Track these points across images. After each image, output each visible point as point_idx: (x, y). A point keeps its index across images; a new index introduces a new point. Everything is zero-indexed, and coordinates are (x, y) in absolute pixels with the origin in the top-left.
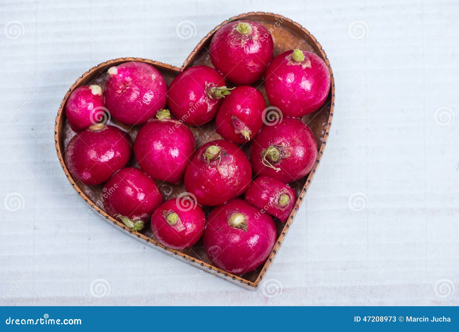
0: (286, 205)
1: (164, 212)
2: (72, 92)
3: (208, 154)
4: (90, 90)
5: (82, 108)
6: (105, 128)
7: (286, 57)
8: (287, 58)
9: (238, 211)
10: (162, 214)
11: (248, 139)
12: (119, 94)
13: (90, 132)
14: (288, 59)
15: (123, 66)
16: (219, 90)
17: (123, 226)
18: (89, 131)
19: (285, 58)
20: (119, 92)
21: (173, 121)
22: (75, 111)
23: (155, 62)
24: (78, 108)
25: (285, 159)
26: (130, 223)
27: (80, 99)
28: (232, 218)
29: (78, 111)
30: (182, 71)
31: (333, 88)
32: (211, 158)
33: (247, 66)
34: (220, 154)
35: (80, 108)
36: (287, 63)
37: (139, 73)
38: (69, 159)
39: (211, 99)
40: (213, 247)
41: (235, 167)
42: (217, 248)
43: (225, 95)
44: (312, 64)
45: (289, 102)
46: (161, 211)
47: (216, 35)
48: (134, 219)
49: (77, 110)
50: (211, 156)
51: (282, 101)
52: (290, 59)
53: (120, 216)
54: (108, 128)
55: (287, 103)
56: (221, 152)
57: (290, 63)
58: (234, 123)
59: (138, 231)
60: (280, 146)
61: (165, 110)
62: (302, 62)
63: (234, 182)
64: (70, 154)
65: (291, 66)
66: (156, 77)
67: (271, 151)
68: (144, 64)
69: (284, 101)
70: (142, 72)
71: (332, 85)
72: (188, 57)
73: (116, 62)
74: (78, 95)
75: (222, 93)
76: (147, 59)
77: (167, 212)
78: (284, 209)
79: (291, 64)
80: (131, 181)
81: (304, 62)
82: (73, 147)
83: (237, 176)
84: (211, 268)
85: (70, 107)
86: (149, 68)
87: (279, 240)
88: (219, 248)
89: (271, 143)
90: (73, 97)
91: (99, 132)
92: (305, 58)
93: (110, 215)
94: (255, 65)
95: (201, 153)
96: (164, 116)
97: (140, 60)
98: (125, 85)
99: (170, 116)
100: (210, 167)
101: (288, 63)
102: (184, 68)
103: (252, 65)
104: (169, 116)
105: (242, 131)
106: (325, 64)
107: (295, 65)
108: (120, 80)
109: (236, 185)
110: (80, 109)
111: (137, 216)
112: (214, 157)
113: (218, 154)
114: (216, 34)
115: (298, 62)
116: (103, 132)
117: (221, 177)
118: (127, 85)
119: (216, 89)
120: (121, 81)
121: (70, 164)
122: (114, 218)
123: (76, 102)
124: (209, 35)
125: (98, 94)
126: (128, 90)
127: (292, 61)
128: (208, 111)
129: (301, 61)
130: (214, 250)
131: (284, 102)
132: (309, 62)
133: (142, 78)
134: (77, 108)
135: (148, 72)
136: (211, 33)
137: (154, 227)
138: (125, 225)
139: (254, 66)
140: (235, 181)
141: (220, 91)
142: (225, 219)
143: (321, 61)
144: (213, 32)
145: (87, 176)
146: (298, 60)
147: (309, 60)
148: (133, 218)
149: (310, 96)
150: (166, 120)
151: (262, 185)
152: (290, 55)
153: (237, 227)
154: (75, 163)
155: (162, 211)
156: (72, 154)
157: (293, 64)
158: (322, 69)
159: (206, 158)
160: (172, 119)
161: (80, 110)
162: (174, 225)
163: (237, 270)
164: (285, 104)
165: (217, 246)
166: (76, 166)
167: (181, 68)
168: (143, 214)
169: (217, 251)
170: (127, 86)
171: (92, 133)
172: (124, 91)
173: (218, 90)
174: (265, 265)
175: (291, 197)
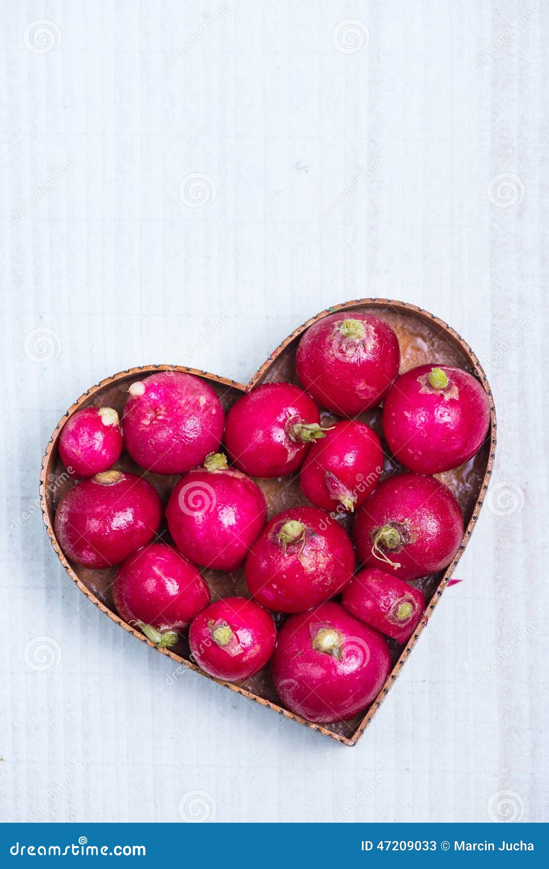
0: (408, 619)
1: (209, 622)
2: (70, 417)
3: (284, 534)
4: (100, 418)
5: (86, 447)
6: (121, 479)
7: (419, 377)
8: (421, 380)
9: (330, 625)
10: (206, 626)
11: (350, 509)
12: (146, 426)
13: (97, 484)
14: (421, 382)
15: (154, 380)
16: (308, 429)
17: (143, 638)
18: (95, 483)
19: (418, 380)
20: (145, 424)
21: (231, 474)
22: (74, 451)
23: (206, 373)
24: (79, 446)
25: (410, 545)
26: (155, 635)
27: (82, 432)
28: (319, 637)
29: (79, 451)
30: (249, 390)
31: (493, 429)
32: (289, 541)
33: (354, 389)
34: (304, 535)
35: (82, 446)
36: (420, 389)
37: (179, 393)
38: (61, 528)
39: (293, 442)
40: (286, 681)
41: (328, 556)
42: (293, 684)
43: (316, 439)
44: (460, 393)
45: (420, 453)
46: (205, 620)
47: (306, 335)
48: (162, 629)
49: (77, 449)
50: (289, 538)
51: (409, 450)
52: (425, 382)
53: (139, 623)
54: (125, 479)
55: (416, 454)
56: (305, 532)
57: (424, 390)
58: (328, 485)
59: (168, 648)
60: (401, 523)
61: (218, 455)
62: (443, 390)
63: (325, 580)
64: (63, 519)
65: (426, 395)
66: (207, 401)
67: (387, 533)
68: (189, 376)
69: (412, 450)
70: (184, 391)
71: (492, 425)
72: (260, 368)
73: (143, 371)
74: (80, 424)
75: (312, 434)
76: (194, 369)
77: (214, 624)
78: (403, 625)
79: (426, 392)
80: (160, 568)
81: (448, 389)
82: (68, 509)
83: (329, 570)
84: (282, 712)
85: (66, 444)
86: (196, 384)
87: (393, 674)
88: (296, 683)
89: (387, 517)
90: (71, 427)
91: (111, 486)
92: (449, 382)
93: (123, 620)
94: (369, 388)
95: (273, 529)
96: (217, 464)
97: (182, 369)
98: (156, 412)
99: (227, 463)
100: (286, 555)
101: (422, 389)
102: (252, 386)
103: (364, 388)
104: (224, 465)
105: (341, 498)
106: (482, 390)
107: (432, 393)
108: (148, 404)
109: (328, 584)
110: (83, 448)
111: (166, 624)
112: (293, 541)
113: (301, 535)
114: (307, 333)
115: (438, 390)
116: (117, 486)
117: (305, 571)
118: (158, 413)
119: (302, 428)
120: (151, 405)
121: (62, 536)
122: (131, 625)
123: (75, 435)
124: (297, 334)
125: (113, 424)
126: (159, 420)
127: (428, 386)
128: (289, 460)
129: (442, 387)
130: (289, 686)
131: (411, 452)
132: (456, 389)
133: (184, 402)
134: (77, 446)
135: (194, 392)
136: (299, 331)
137: (193, 645)
138: (147, 637)
139: (366, 389)
140: (327, 578)
141: (309, 432)
142: (307, 637)
143: (476, 386)
144: (303, 329)
145: (89, 557)
146: (437, 384)
147: (456, 385)
148: (160, 628)
149: (454, 444)
150: (221, 472)
151: (369, 584)
152: (424, 376)
153: (326, 652)
154: (71, 535)
155: (207, 621)
156: (66, 520)
157: (429, 392)
158: (475, 400)
159: (281, 540)
160: (231, 470)
161: (82, 450)
162: (224, 646)
163: (323, 719)
164: (413, 455)
165: (292, 681)
166: (72, 541)
167: (249, 386)
168: (176, 621)
169: (292, 688)
170: (160, 415)
171: (101, 486)
172: (154, 422)
173: (305, 430)
174: (369, 712)
175: (417, 605)
